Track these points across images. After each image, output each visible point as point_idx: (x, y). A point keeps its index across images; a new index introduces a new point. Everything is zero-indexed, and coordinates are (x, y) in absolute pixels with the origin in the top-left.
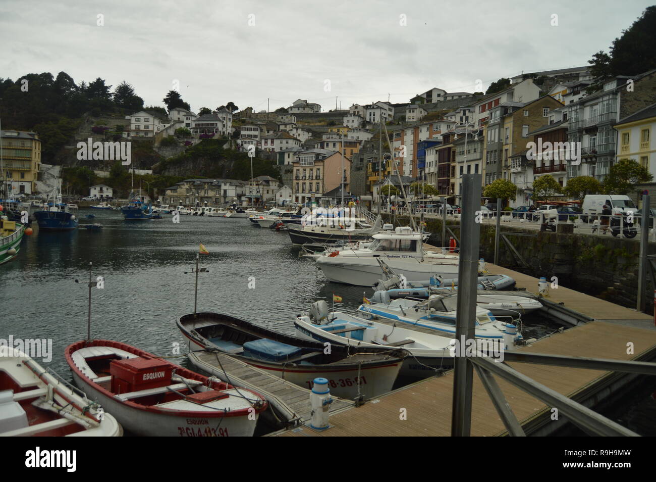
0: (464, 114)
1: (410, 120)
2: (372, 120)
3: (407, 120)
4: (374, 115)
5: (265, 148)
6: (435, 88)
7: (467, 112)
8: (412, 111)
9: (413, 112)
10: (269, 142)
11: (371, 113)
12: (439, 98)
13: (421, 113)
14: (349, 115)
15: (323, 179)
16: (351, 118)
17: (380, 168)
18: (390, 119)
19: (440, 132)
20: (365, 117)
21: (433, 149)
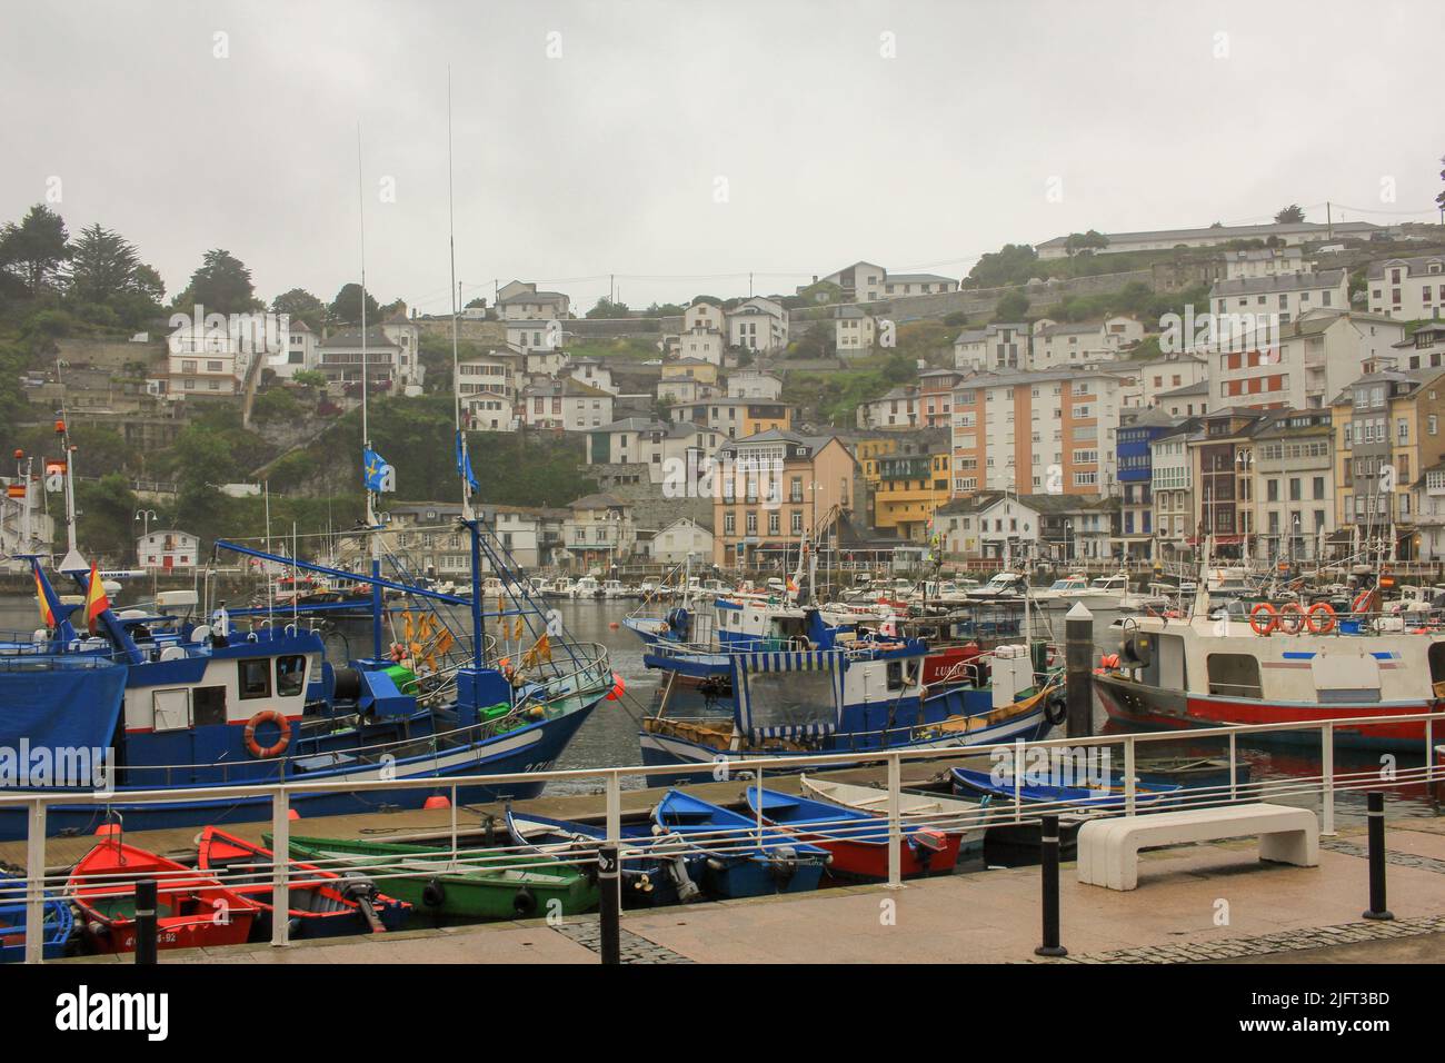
0: (1007, 339)
1: (844, 347)
2: (748, 342)
3: (840, 346)
4: (753, 331)
6: (862, 264)
7: (1013, 334)
8: (849, 325)
9: (854, 325)
10: (548, 404)
11: (743, 326)
12: (872, 288)
13: (869, 328)
14: (695, 332)
15: (813, 503)
16: (701, 339)
17: (909, 472)
18: (784, 342)
19: (1093, 398)
20: (725, 336)
21: (1178, 443)
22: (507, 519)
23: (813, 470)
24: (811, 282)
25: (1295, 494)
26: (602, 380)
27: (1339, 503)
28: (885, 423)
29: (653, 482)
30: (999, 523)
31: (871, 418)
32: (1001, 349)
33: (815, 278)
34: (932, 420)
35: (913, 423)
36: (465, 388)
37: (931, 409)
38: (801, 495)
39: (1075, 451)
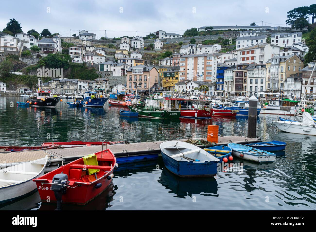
2: (135, 46)
3: (155, 48)
4: (136, 44)
5: (88, 61)
6: (161, 30)
7: (193, 47)
9: (158, 43)
10: (90, 57)
11: (134, 43)
12: (163, 36)
13: (162, 44)
14: (124, 43)
15: (149, 81)
16: (125, 45)
17: (170, 75)
18: (143, 46)
19: (211, 60)
20: (130, 45)
21: (231, 71)
22: (80, 82)
23: (149, 74)
24: (149, 34)
25: (256, 83)
26: (103, 53)
27: (266, 85)
28: (165, 65)
29: (113, 76)
30: (190, 87)
31: (162, 64)
32: (190, 50)
33: (150, 33)
34: (175, 64)
35: (171, 65)
36: (71, 53)
37: (175, 62)
38: (146, 79)
39: (207, 72)
